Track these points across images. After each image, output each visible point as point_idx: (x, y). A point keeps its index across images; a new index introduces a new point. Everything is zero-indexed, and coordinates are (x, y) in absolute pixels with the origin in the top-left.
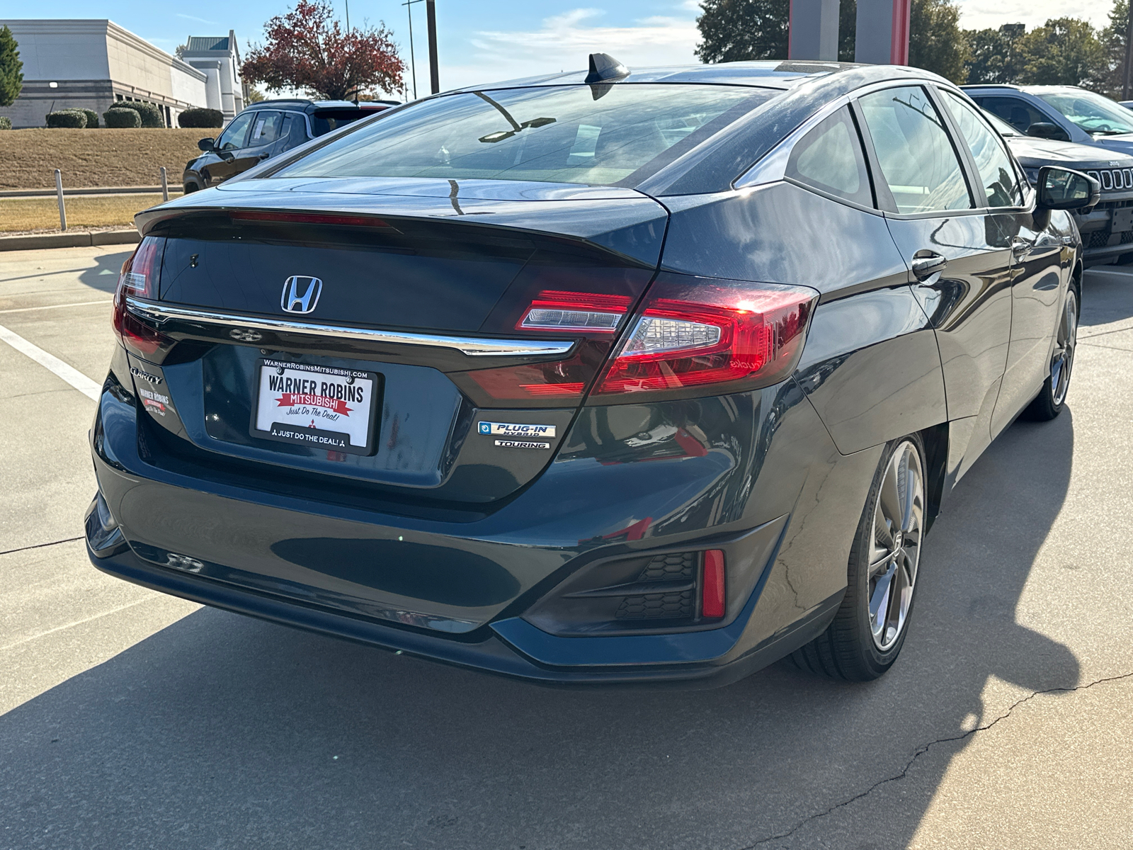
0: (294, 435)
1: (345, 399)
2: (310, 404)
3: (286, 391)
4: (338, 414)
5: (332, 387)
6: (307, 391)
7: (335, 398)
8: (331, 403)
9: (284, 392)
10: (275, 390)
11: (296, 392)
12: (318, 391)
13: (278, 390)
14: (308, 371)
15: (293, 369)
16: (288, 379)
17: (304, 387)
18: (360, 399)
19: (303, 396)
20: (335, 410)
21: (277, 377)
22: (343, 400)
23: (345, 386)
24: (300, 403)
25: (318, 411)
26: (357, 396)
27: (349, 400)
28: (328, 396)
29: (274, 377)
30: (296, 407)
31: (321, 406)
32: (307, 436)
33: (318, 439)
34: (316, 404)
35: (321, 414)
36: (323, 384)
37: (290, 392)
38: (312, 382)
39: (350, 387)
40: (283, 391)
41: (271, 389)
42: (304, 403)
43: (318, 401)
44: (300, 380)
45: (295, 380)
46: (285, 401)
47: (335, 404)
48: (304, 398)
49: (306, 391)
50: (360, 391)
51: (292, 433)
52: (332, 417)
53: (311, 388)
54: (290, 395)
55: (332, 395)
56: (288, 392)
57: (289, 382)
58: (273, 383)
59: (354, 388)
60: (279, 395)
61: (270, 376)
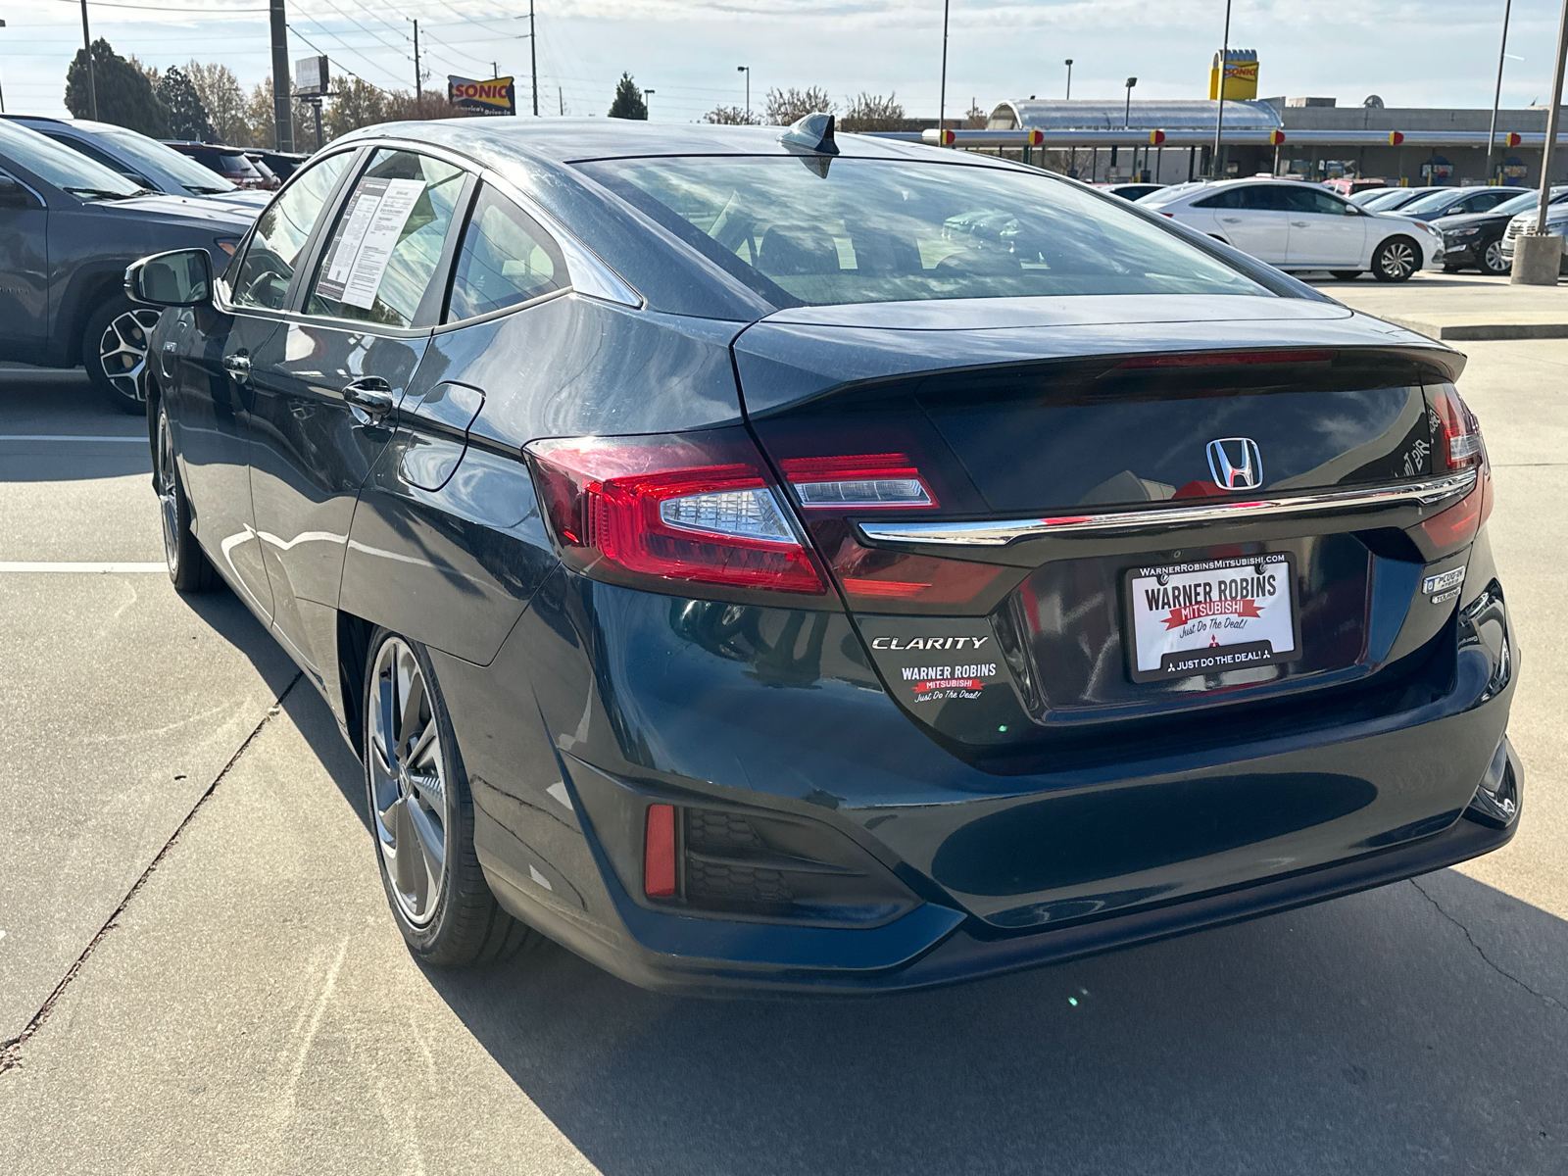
0: (1199, 663)
1: (1252, 596)
2: (1207, 615)
3: (1175, 606)
4: (1245, 618)
5: (1233, 584)
6: (1201, 598)
7: (1239, 598)
8: (1234, 607)
9: (1173, 608)
10: (1157, 608)
11: (1188, 604)
12: (1215, 595)
13: (1163, 608)
14: (1206, 570)
15: (1184, 572)
16: (1174, 589)
17: (1197, 594)
18: (1272, 590)
19: (1196, 607)
20: (1240, 615)
21: (1159, 590)
22: (1249, 598)
23: (1253, 579)
24: (1194, 617)
25: (1218, 622)
26: (1268, 587)
27: (1258, 596)
28: (1229, 598)
29: (1153, 591)
30: (1190, 623)
31: (1221, 613)
32: (1218, 658)
33: (1234, 658)
34: (1214, 614)
35: (1223, 624)
36: (1220, 583)
37: (1180, 605)
38: (1206, 584)
39: (1258, 579)
40: (1170, 607)
41: (1151, 609)
42: (1199, 616)
43: (1216, 608)
44: (1190, 586)
45: (1184, 587)
46: (1176, 620)
47: (1239, 607)
48: (1198, 609)
49: (1199, 599)
50: (1271, 580)
51: (1196, 661)
52: (1237, 625)
53: (1205, 593)
54: (1180, 610)
55: (1234, 595)
56: (1178, 606)
57: (1177, 593)
58: (1153, 600)
59: (1264, 577)
60: (1166, 613)
61: (1147, 591)
